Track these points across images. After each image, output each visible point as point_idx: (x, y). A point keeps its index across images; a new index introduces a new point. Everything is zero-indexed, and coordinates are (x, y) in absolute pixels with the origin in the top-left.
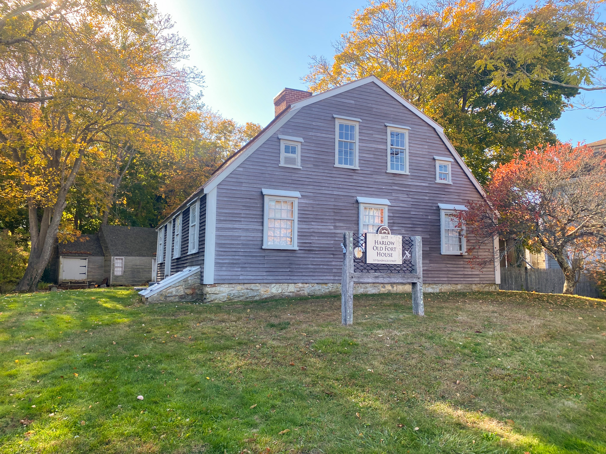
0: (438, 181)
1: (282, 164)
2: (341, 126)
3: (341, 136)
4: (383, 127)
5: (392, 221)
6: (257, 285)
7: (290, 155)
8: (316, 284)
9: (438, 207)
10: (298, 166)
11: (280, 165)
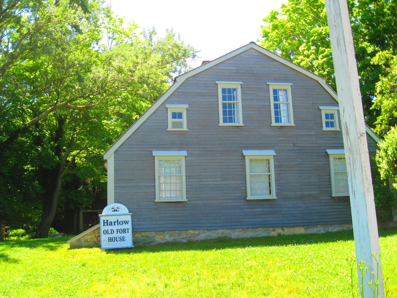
0: (325, 128)
1: (170, 128)
2: (224, 90)
3: (224, 98)
4: (265, 86)
5: (279, 169)
6: (152, 232)
7: (177, 120)
8: (206, 231)
9: (326, 153)
10: (185, 128)
11: (168, 130)
